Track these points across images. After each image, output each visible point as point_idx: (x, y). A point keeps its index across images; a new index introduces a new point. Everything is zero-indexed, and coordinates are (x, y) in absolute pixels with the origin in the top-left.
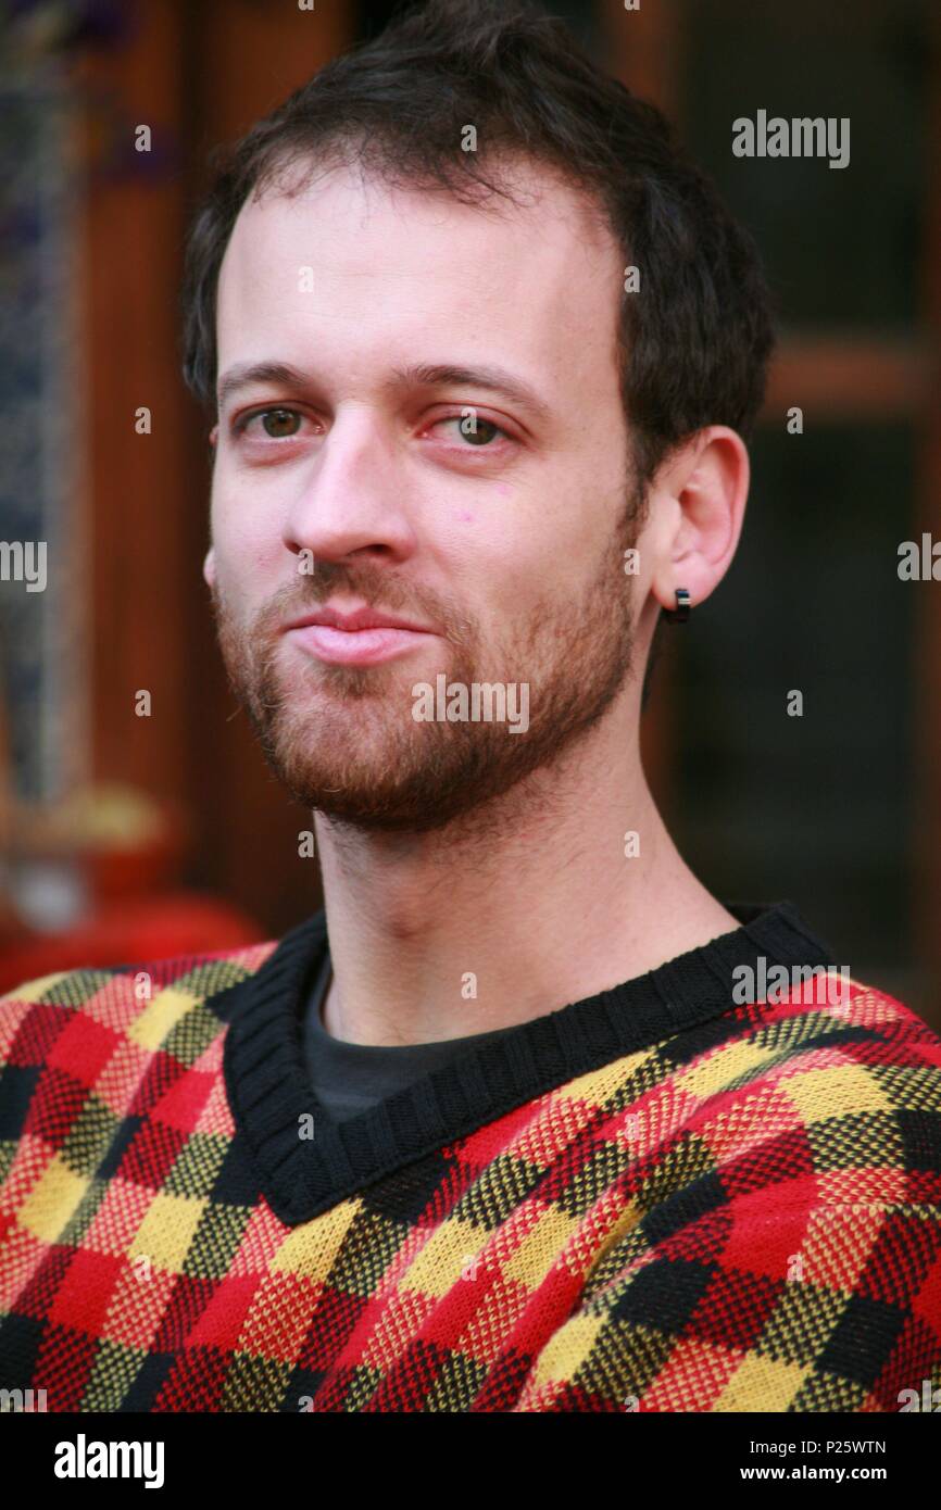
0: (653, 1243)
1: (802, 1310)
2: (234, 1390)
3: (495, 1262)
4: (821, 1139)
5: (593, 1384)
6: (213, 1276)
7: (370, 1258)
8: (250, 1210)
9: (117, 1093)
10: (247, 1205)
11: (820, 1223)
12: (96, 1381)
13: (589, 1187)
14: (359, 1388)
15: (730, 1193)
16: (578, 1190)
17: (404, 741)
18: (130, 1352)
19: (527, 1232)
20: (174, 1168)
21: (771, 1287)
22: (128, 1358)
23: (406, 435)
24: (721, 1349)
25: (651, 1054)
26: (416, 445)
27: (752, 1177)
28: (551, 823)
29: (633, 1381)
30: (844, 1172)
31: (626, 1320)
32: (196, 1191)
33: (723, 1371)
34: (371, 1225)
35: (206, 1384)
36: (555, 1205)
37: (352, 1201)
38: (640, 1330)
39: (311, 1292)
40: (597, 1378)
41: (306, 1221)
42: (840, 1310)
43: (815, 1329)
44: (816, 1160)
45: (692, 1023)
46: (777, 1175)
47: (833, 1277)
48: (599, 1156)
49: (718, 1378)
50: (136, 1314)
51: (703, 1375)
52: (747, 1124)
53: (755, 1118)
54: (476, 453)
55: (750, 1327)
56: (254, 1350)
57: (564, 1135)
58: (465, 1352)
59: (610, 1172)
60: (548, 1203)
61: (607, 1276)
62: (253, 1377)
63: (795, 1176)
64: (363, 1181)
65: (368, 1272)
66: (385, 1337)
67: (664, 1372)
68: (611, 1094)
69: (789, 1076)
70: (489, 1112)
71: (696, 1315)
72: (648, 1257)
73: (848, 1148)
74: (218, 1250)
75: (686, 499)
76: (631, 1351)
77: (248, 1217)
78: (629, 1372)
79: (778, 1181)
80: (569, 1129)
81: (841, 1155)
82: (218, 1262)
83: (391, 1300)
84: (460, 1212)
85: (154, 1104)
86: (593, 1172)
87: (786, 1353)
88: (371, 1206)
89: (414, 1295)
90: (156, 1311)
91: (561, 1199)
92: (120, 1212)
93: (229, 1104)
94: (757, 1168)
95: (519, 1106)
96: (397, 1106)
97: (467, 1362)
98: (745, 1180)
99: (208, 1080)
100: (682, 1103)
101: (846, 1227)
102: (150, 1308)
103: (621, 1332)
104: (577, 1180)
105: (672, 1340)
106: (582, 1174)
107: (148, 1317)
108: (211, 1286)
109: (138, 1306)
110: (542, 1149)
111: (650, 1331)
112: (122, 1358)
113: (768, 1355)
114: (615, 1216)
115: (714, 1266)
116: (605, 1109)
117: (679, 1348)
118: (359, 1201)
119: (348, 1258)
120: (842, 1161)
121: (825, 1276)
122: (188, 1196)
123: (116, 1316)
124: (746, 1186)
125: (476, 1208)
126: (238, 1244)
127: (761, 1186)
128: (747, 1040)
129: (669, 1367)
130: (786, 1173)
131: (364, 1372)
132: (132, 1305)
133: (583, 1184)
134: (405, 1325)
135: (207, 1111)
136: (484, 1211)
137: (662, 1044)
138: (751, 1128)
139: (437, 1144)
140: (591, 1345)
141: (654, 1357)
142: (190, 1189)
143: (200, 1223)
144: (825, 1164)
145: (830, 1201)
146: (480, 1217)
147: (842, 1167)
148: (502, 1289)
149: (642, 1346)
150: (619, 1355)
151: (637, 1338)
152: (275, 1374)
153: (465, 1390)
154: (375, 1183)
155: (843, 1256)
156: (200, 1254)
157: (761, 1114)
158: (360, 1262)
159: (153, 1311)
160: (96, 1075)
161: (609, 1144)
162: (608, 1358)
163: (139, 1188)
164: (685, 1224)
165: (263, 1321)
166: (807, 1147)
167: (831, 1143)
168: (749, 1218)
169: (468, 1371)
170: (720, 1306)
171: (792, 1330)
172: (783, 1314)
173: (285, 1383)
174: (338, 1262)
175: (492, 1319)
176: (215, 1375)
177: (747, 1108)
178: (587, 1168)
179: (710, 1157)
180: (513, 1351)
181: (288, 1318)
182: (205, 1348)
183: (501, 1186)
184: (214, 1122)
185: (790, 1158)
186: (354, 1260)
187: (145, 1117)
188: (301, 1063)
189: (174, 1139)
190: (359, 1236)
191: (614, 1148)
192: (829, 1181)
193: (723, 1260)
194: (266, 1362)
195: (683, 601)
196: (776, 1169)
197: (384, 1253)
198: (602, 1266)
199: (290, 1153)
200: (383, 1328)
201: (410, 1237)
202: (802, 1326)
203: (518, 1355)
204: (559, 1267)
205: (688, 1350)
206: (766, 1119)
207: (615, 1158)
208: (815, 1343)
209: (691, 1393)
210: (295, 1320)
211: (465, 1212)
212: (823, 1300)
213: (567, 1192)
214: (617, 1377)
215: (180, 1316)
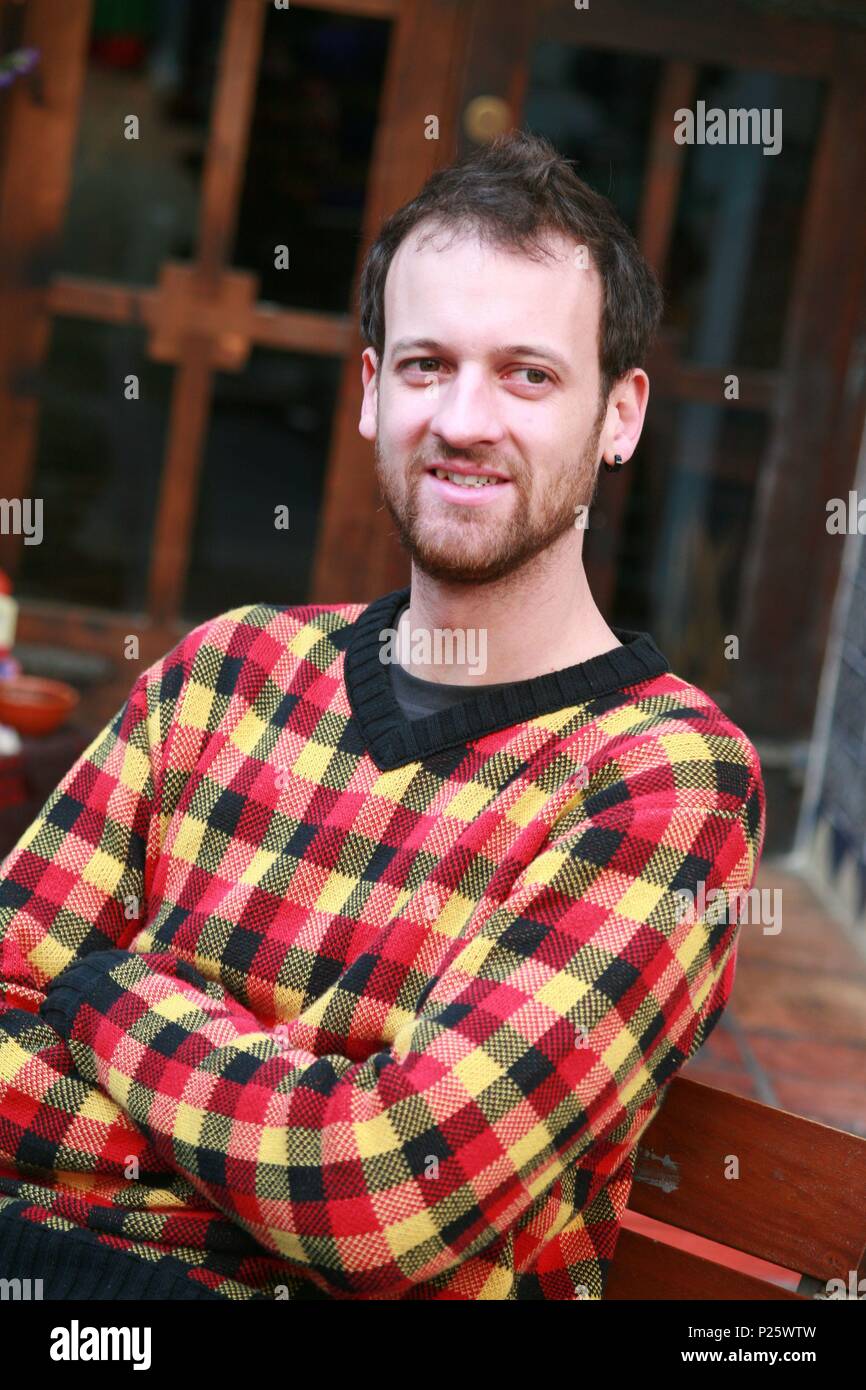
0: (590, 815)
1: (664, 859)
2: (347, 850)
3: (503, 810)
4: (679, 772)
5: (559, 887)
6: (337, 789)
7: (423, 793)
8: (360, 758)
9: (283, 679)
10: (358, 755)
11: (678, 816)
12: (271, 831)
13: (551, 775)
14: (420, 860)
15: (632, 794)
16: (546, 776)
17: (493, 544)
18: (290, 819)
19: (519, 796)
20: (317, 728)
21: (651, 846)
22: (289, 823)
23: (496, 379)
24: (624, 875)
25: (581, 708)
26: (501, 382)
27: (644, 788)
28: (543, 579)
29: (579, 887)
30: (689, 790)
31: (579, 856)
32: (330, 743)
33: (624, 887)
34: (425, 777)
35: (333, 845)
36: (534, 783)
37: (417, 763)
38: (586, 863)
39: (391, 807)
40: (561, 884)
41: (391, 770)
42: (682, 861)
43: (669, 869)
44: (676, 782)
45: (603, 694)
46: (656, 788)
47: (680, 844)
48: (558, 760)
49: (621, 890)
50: (295, 801)
51: (614, 887)
52: (641, 759)
53: (646, 756)
54: (534, 388)
55: (639, 867)
56: (360, 831)
57: (536, 745)
58: (484, 854)
59: (562, 769)
60: (531, 781)
61: (564, 828)
62: (357, 845)
63: (665, 789)
64: (424, 754)
65: (422, 800)
66: (435, 837)
67: (594, 884)
68: (561, 728)
69: (664, 735)
70: (494, 727)
71: (614, 858)
72: (588, 823)
73: (692, 778)
74: (341, 775)
75: (619, 406)
76: (579, 872)
77: (359, 761)
78: (577, 882)
79: (656, 791)
80: (538, 743)
81: (688, 781)
82: (341, 782)
83: (439, 819)
84: (479, 779)
85: (305, 691)
86: (554, 768)
87: (655, 880)
88: (426, 768)
89: (452, 818)
90: (305, 801)
91: (537, 781)
92: (289, 747)
93: (348, 698)
94: (646, 783)
95: (510, 727)
96: (445, 717)
97: (484, 859)
98: (639, 789)
99: (335, 683)
100: (600, 737)
101: (689, 819)
102: (303, 799)
103: (576, 863)
104: (546, 771)
105: (601, 869)
106: (548, 769)
107: (301, 804)
108: (337, 794)
109: (296, 797)
110: (524, 751)
111: (590, 864)
112: (286, 821)
113: (646, 880)
114: (570, 797)
115: (625, 833)
116: (557, 734)
117: (604, 873)
118: (420, 764)
119: (412, 792)
120: (688, 784)
121: (676, 843)
122: (325, 745)
123: (284, 800)
124: (640, 792)
125: (488, 778)
126: (352, 774)
127: (648, 793)
128: (634, 706)
129: (597, 882)
130: (661, 787)
131: (423, 853)
132: (293, 796)
133: (548, 774)
134: (446, 833)
135: (335, 700)
136: (492, 780)
137: (587, 704)
138: (643, 761)
139: (464, 740)
140: (560, 867)
141: (591, 877)
142: (327, 742)
143: (331, 760)
144: (680, 785)
145: (682, 804)
146: (489, 782)
147: (689, 787)
148: (505, 825)
149: (585, 871)
150: (574, 874)
151: (584, 867)
152: (369, 845)
153: (482, 873)
154: (429, 756)
155: (686, 834)
156: (331, 776)
157: (649, 754)
158: (418, 795)
159: (304, 801)
160: (271, 667)
161: (563, 754)
162: (568, 875)
163: (298, 736)
164: (607, 808)
165: (365, 818)
166: (672, 775)
167: (684, 774)
168: (643, 810)
169: (484, 864)
170: (626, 854)
171: (658, 869)
172: (655, 860)
173: (373, 850)
174: (406, 793)
175: (498, 839)
176: (338, 842)
177: (643, 750)
178: (552, 766)
179: (621, 773)
180: (512, 859)
181: (378, 818)
182: (334, 828)
183: (501, 768)
184: (339, 706)
185: (663, 780)
186: (415, 793)
187: (301, 697)
188: (390, 684)
189: (316, 713)
190: (418, 781)
191: (565, 757)
192: (682, 794)
193: (629, 831)
194: (365, 838)
195: (618, 462)
196: (656, 785)
197: (431, 792)
198: (561, 823)
199: (384, 733)
200: (434, 832)
201: (445, 785)
202: (663, 867)
203: (515, 860)
204: (540, 819)
205: (608, 874)
206: (651, 757)
207: (565, 762)
208: (669, 876)
209: (608, 896)
210: (381, 819)
211: (481, 779)
212: (674, 855)
213: (541, 777)
214: (571, 885)
215: (318, 807)
